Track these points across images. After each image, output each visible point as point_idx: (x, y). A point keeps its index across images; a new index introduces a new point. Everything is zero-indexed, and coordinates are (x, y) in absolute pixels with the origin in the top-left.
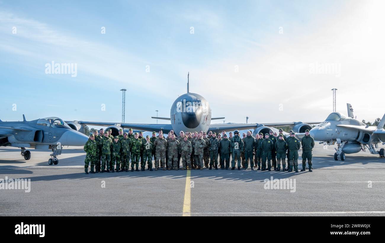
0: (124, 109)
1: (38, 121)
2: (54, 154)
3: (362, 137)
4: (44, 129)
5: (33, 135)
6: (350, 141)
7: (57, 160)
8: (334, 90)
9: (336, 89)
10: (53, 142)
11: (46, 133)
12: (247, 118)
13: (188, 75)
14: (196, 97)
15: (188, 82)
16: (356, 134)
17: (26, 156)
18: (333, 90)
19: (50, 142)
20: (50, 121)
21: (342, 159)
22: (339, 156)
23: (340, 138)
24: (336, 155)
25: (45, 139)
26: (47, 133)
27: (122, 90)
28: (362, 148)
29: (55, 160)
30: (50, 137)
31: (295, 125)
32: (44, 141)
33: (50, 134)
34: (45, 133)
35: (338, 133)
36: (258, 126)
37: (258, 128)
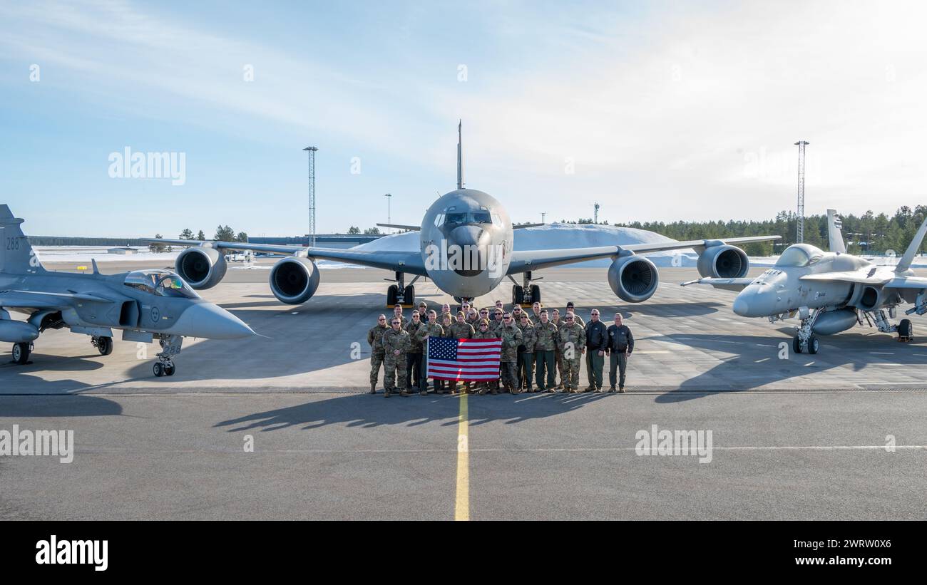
0: (314, 192)
1: (127, 278)
2: (164, 353)
3: (859, 296)
4: (140, 298)
5: (117, 312)
6: (831, 305)
7: (172, 365)
8: (802, 145)
9: (806, 143)
10: (161, 328)
11: (146, 307)
12: (597, 207)
13: (460, 125)
14: (477, 204)
15: (458, 142)
16: (846, 291)
17: (104, 348)
18: (798, 144)
19: (155, 327)
20: (153, 277)
21: (812, 351)
22: (804, 343)
23: (807, 305)
24: (799, 340)
25: (143, 321)
26: (148, 307)
27: (309, 149)
28: (858, 319)
29: (168, 365)
30: (155, 317)
31: (706, 248)
32: (142, 325)
33: (155, 310)
34: (143, 307)
35: (803, 295)
36: (621, 252)
37: (621, 259)
